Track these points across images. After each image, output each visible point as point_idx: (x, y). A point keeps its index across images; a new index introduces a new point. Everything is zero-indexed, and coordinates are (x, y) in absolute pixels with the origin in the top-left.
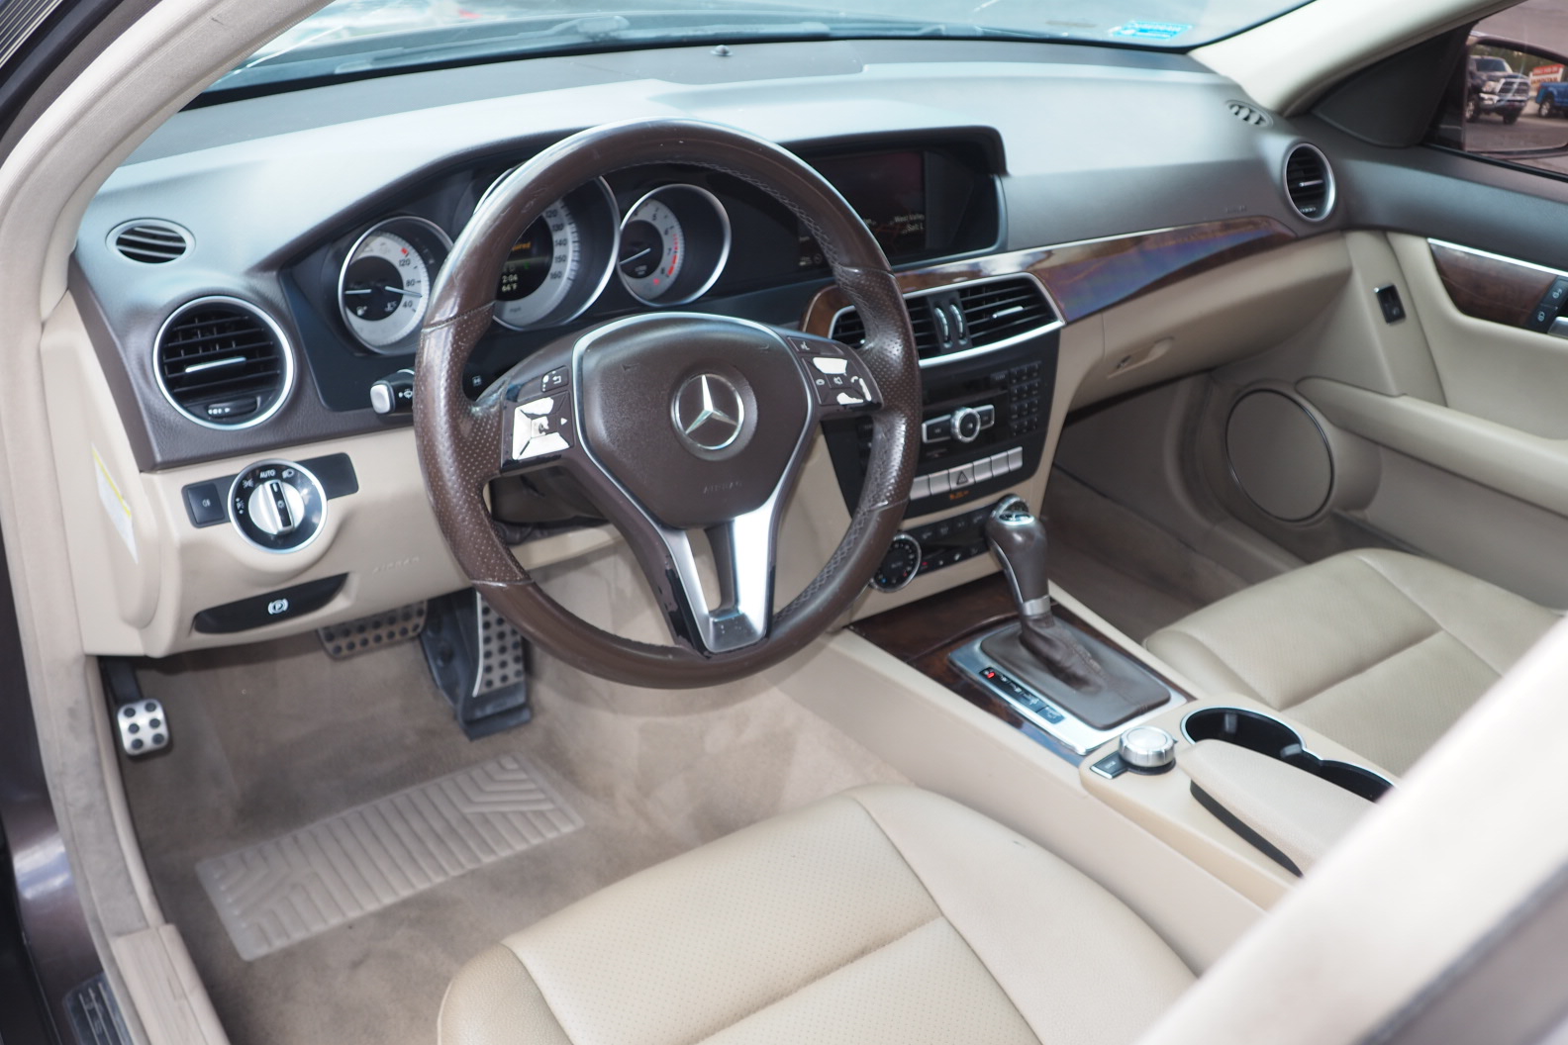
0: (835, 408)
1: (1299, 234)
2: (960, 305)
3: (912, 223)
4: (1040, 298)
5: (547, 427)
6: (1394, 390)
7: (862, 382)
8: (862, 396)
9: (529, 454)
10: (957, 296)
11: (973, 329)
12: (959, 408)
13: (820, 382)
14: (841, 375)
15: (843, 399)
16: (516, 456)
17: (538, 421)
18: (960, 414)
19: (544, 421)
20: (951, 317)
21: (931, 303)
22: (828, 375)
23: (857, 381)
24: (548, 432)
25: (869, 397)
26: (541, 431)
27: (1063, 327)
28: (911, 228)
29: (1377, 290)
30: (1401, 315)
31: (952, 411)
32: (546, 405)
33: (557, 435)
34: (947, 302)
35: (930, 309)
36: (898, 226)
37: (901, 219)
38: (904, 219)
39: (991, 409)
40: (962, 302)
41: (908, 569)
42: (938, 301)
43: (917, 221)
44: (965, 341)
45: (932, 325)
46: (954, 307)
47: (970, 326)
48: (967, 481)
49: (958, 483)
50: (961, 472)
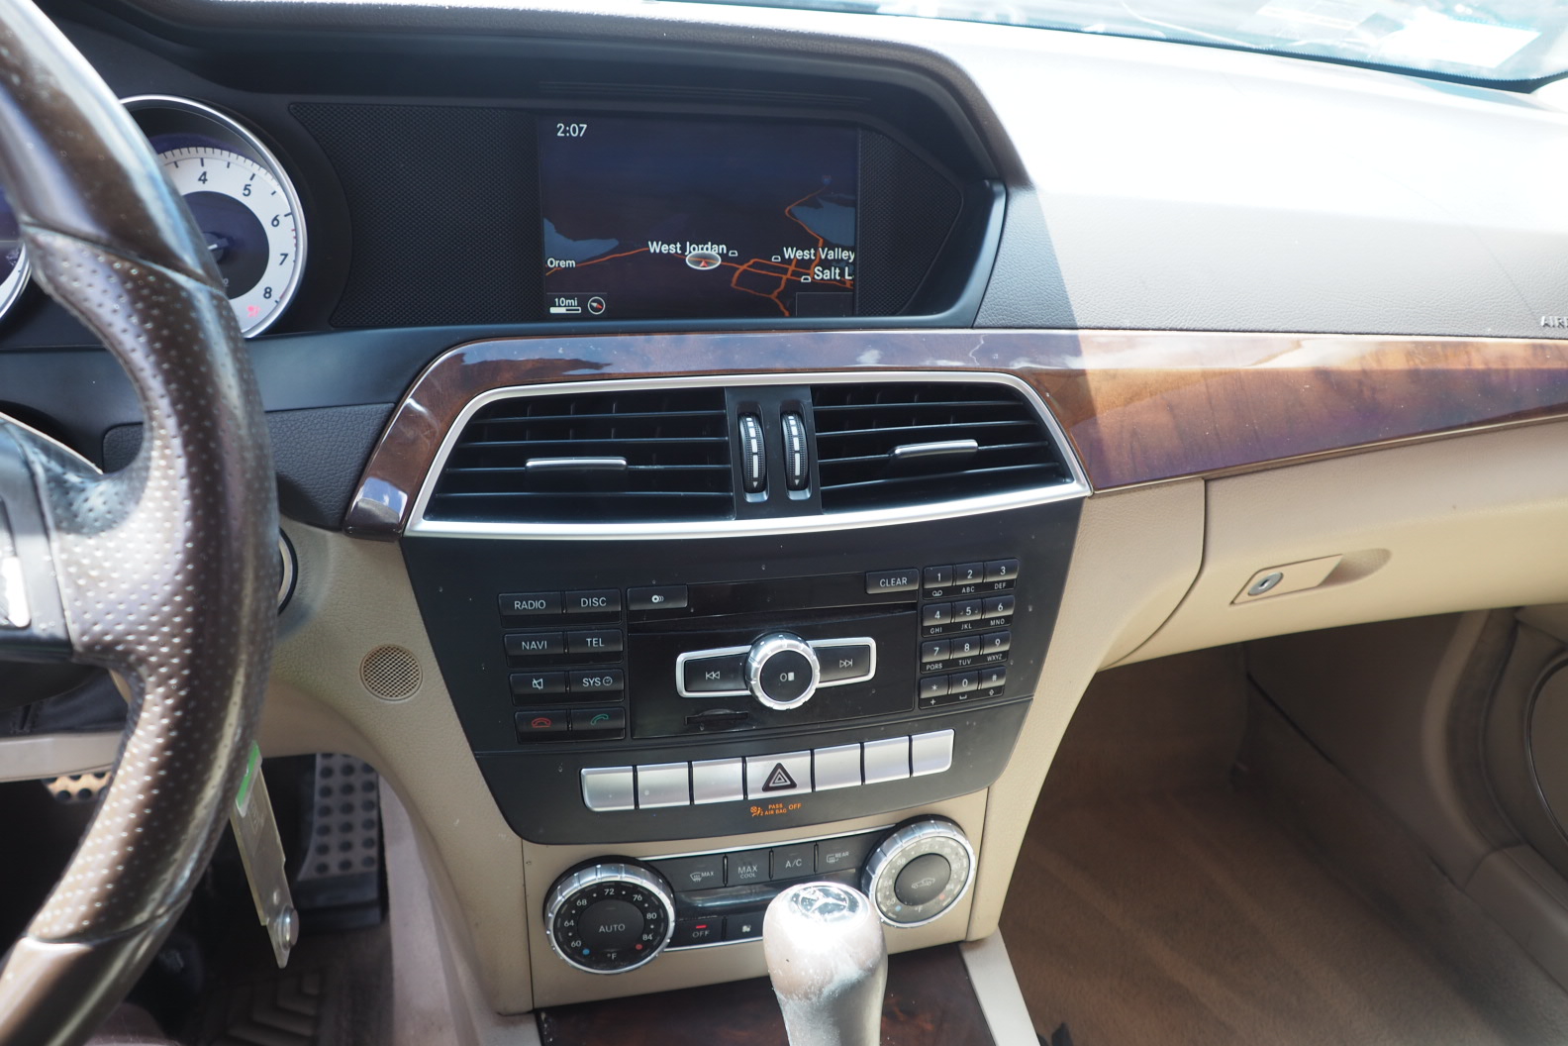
2: (811, 420)
3: (826, 264)
4: (1038, 430)
10: (807, 401)
11: (829, 475)
12: (774, 633)
18: (772, 646)
20: (775, 444)
21: (731, 407)
27: (1090, 497)
28: (821, 274)
31: (752, 639)
34: (777, 407)
35: (724, 417)
36: (792, 268)
37: (799, 254)
38: (807, 255)
39: (867, 648)
40: (817, 414)
41: (645, 937)
42: (752, 402)
43: (838, 262)
44: (806, 495)
45: (720, 452)
46: (792, 420)
47: (822, 467)
48: (793, 785)
49: (767, 788)
50: (779, 766)
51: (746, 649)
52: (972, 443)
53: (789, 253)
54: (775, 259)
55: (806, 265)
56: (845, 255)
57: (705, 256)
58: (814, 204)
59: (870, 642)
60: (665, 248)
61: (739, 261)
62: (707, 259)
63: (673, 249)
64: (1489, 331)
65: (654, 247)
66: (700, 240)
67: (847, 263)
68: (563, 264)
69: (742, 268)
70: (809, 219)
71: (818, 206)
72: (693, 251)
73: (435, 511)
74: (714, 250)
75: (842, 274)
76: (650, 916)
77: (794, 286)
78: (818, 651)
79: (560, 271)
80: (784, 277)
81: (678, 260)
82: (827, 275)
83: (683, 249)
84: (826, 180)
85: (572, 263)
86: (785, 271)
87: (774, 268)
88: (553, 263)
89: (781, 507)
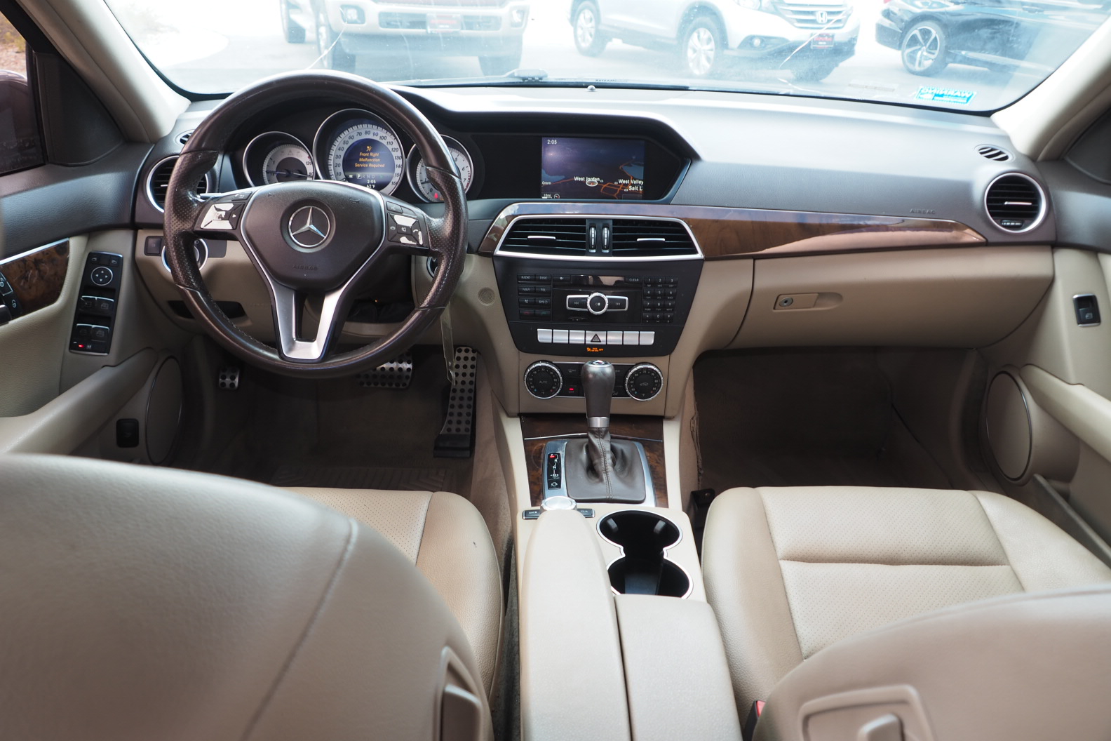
0: (397, 244)
1: (991, 240)
2: (611, 230)
3: (633, 185)
4: (687, 237)
5: (223, 216)
6: (1073, 379)
7: (420, 233)
8: (418, 242)
9: (209, 227)
10: (611, 223)
11: (617, 246)
12: (595, 291)
13: (393, 228)
14: (407, 227)
15: (404, 240)
16: (202, 226)
17: (220, 213)
18: (594, 295)
19: (223, 214)
20: (599, 236)
21: (587, 224)
22: (399, 225)
23: (417, 233)
24: (223, 219)
25: (421, 243)
26: (219, 218)
27: (705, 260)
28: (631, 188)
29: (1076, 296)
30: (1096, 319)
31: (588, 292)
32: (229, 206)
33: (228, 221)
34: (601, 225)
35: (585, 227)
36: (621, 186)
37: (624, 182)
38: (627, 182)
39: (625, 300)
40: (613, 228)
41: (554, 388)
42: (595, 223)
43: (637, 185)
44: (607, 251)
45: (583, 238)
46: (606, 229)
47: (613, 244)
48: (600, 341)
49: (592, 341)
50: (596, 335)
51: (587, 296)
52: (664, 239)
53: (621, 181)
54: (616, 183)
55: (626, 185)
56: (640, 182)
57: (593, 181)
58: (630, 165)
59: (627, 298)
60: (579, 179)
61: (604, 183)
62: (593, 183)
63: (582, 179)
64: (884, 213)
65: (576, 179)
66: (591, 176)
67: (641, 185)
68: (547, 183)
69: (604, 186)
70: (627, 170)
71: (631, 166)
72: (588, 180)
73: (502, 249)
74: (595, 180)
75: (639, 189)
76: (555, 380)
77: (622, 192)
78: (609, 299)
79: (546, 186)
80: (619, 190)
81: (584, 183)
82: (633, 189)
83: (585, 179)
84: (634, 157)
85: (550, 183)
86: (619, 187)
87: (615, 186)
88: (544, 183)
89: (599, 254)
